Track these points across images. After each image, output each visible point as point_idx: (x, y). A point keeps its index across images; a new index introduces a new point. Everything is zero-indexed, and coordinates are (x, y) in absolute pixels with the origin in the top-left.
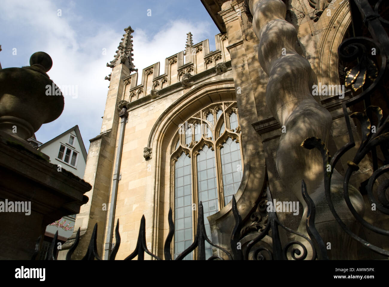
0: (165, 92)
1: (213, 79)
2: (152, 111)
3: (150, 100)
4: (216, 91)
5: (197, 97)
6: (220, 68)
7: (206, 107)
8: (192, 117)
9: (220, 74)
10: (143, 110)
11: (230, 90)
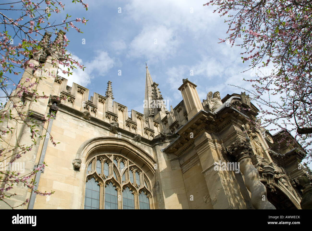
0: (95, 121)
1: (130, 141)
2: (81, 127)
3: (80, 116)
4: (130, 150)
5: (117, 144)
6: (138, 138)
7: (116, 154)
8: (106, 154)
9: (135, 141)
10: (73, 120)
11: (139, 156)
